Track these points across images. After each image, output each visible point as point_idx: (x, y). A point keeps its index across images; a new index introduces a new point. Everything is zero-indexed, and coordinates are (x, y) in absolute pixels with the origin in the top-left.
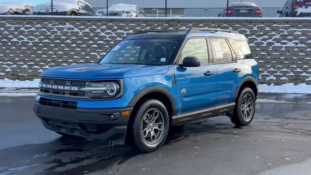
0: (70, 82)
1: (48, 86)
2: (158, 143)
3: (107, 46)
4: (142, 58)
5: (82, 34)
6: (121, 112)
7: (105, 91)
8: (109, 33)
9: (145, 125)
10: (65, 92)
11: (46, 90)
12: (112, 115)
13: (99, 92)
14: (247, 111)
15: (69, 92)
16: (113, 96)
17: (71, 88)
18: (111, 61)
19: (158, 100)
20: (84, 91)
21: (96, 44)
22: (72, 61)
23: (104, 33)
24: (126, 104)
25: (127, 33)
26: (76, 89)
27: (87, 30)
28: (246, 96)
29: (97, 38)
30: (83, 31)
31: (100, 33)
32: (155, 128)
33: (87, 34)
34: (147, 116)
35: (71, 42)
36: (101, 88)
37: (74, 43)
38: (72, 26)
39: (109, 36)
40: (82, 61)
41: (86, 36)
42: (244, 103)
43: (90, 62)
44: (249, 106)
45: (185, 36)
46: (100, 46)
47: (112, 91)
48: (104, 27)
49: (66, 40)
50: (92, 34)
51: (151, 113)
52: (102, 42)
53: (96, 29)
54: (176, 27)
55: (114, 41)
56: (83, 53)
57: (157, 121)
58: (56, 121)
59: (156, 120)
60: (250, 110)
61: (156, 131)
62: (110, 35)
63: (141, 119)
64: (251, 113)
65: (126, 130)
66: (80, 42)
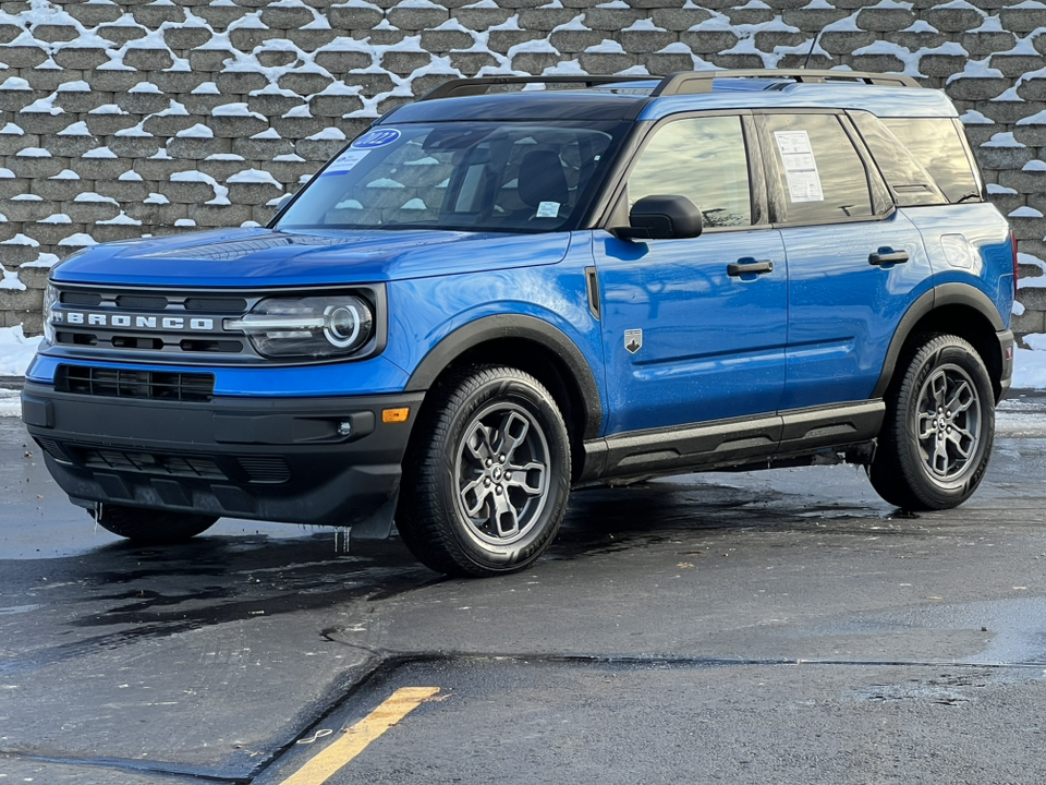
0: (183, 300)
1: (92, 319)
2: (524, 545)
3: (271, 133)
4: (464, 202)
5: (125, 60)
6: (377, 412)
7: (318, 332)
8: (280, 57)
9: (472, 466)
10: (165, 339)
11: (83, 336)
12: (347, 419)
13: (293, 334)
14: (948, 442)
15: (178, 340)
16: (349, 352)
17: (187, 323)
18: (323, 218)
19: (522, 369)
20: (240, 334)
21: (206, 119)
22: (65, 218)
23: (251, 56)
24: (396, 381)
25: (387, 54)
26: (209, 324)
27: (154, 40)
28: (937, 373)
29: (209, 87)
30: (131, 44)
31: (226, 53)
32: (513, 482)
33: (151, 61)
34: (479, 433)
35: (58, 110)
36: (300, 321)
37: (77, 117)
38: (63, 17)
39: (283, 70)
40: (122, 219)
41: (145, 74)
42: (929, 405)
43: (171, 227)
44: (960, 421)
45: (641, 108)
46: (230, 133)
47: (345, 332)
48: (252, 20)
49: (29, 96)
50: (182, 64)
51: (494, 420)
52: (239, 108)
53: (201, 34)
54: (671, 15)
55: (312, 104)
56: (131, 175)
57: (520, 456)
58: (127, 452)
59: (517, 450)
60: (965, 441)
61: (516, 495)
62: (288, 68)
63: (457, 443)
64: (970, 455)
65: (398, 480)
66: (113, 108)
